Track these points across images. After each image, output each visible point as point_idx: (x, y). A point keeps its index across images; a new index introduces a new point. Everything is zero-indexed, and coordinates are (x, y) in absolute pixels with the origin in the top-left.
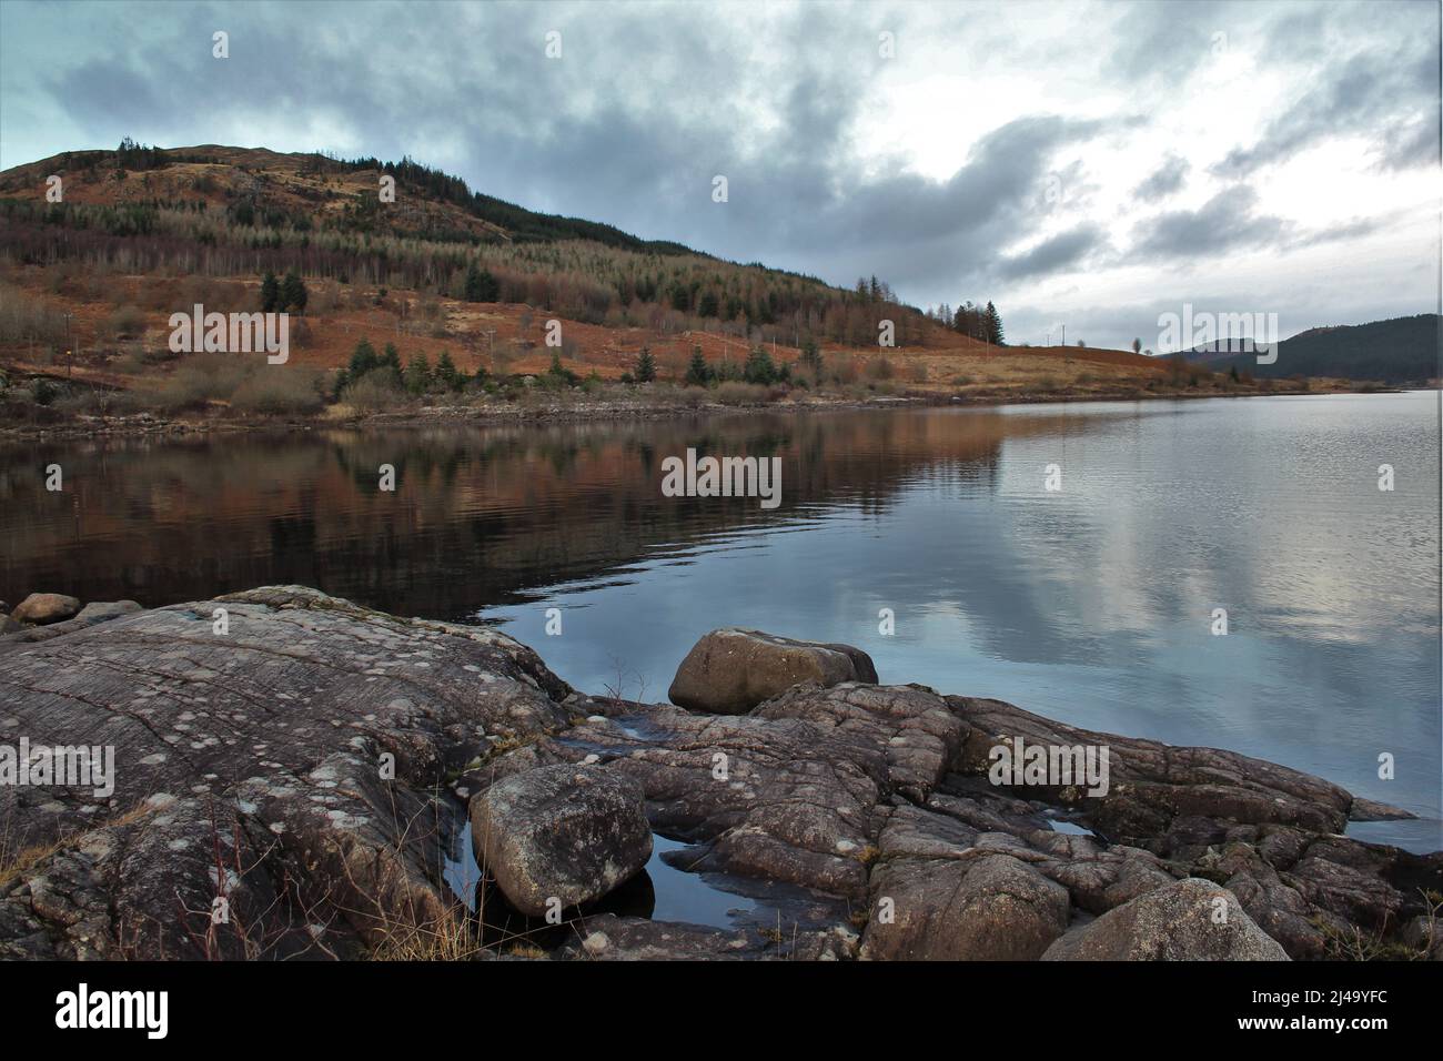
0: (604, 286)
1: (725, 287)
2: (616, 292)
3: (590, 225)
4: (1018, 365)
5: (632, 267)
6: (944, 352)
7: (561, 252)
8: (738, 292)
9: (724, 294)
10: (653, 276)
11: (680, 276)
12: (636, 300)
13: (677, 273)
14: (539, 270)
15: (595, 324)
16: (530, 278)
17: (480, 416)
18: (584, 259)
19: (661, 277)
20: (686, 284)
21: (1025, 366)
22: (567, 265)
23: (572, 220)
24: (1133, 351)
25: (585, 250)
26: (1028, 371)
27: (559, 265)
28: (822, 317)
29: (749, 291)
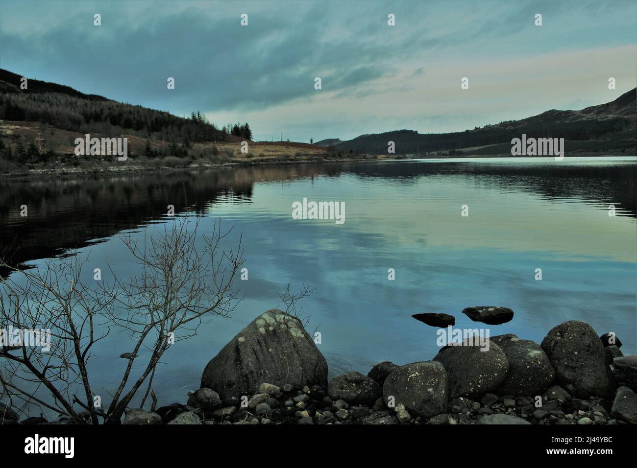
0: (76, 114)
1: (134, 115)
2: (82, 117)
3: (59, 86)
4: (268, 149)
5: (87, 106)
6: (233, 144)
7: (50, 97)
8: (141, 117)
9: (134, 118)
10: (98, 110)
11: (112, 110)
12: (92, 121)
13: (110, 109)
14: (42, 106)
15: (75, 132)
16: (40, 110)
17: (64, 174)
18: (62, 101)
19: (102, 111)
20: (116, 113)
21: (271, 150)
22: (55, 104)
23: (50, 84)
24: (310, 143)
25: (63, 98)
26: (273, 151)
27: (51, 105)
28: (179, 129)
29: (146, 117)
